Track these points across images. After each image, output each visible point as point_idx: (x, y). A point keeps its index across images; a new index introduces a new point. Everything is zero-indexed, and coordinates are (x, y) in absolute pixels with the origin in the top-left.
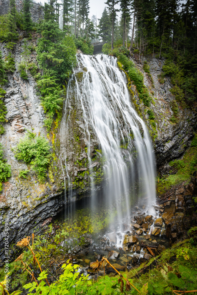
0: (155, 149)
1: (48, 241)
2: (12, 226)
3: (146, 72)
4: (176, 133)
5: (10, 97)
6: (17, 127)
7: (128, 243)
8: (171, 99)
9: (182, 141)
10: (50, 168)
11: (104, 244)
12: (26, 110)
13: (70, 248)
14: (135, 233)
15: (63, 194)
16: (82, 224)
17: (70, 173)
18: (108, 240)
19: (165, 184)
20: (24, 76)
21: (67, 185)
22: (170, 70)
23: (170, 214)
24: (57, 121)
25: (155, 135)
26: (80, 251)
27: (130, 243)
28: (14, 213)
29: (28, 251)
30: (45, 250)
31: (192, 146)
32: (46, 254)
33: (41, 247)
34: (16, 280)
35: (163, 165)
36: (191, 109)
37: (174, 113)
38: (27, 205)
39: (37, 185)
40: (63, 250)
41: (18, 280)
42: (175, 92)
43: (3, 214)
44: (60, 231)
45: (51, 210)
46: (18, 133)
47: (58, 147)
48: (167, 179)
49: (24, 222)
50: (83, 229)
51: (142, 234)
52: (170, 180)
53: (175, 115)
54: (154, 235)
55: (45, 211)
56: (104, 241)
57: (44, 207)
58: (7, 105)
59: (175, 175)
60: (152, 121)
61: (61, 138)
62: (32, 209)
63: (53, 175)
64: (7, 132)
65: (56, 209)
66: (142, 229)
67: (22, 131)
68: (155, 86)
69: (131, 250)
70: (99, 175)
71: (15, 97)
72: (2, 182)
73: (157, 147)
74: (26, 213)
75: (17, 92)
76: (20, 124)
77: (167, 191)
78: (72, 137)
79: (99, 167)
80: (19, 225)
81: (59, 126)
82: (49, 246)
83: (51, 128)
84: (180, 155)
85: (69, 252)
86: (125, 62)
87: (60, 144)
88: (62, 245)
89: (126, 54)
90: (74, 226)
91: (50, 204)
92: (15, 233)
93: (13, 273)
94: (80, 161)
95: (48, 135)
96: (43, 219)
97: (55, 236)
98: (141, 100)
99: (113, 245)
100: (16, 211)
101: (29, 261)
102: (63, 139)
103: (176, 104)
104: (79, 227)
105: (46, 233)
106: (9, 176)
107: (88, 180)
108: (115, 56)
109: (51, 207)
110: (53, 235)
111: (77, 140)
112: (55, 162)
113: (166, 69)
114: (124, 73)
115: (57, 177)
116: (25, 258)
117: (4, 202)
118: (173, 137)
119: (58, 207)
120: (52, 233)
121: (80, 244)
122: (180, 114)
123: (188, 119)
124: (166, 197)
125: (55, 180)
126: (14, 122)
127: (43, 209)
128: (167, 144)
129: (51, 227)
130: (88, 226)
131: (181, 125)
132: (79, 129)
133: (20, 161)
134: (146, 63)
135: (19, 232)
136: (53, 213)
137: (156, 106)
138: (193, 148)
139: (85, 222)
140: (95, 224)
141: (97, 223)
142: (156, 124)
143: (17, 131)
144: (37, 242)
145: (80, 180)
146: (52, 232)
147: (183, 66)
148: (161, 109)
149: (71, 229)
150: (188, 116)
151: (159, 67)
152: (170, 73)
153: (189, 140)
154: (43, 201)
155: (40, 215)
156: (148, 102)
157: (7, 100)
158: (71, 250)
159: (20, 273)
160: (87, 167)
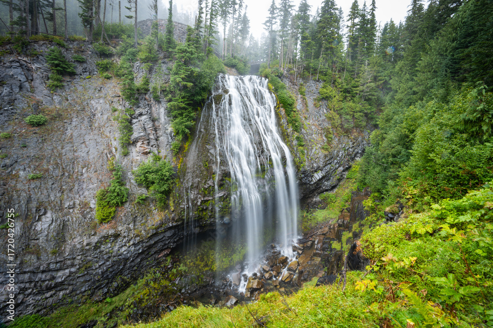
0: (300, 180)
1: (161, 275)
2: (121, 255)
3: (301, 94)
4: (328, 162)
5: (137, 118)
6: (142, 149)
7: (251, 288)
8: (327, 125)
9: (335, 172)
10: (171, 195)
11: (225, 286)
12: (154, 132)
13: (185, 287)
14: (263, 276)
15: (183, 224)
16: (206, 259)
17: (193, 201)
18: (231, 282)
19: (311, 219)
20: (156, 98)
21: (188, 214)
22: (326, 93)
23: (307, 258)
24: (187, 144)
25: (302, 163)
26: (195, 291)
27: (253, 288)
28: (124, 241)
29: (137, 286)
30: (156, 286)
31: (348, 178)
32: (156, 291)
33: (152, 282)
34: (114, 319)
35: (313, 198)
36: (349, 137)
37: (328, 140)
38: (140, 234)
39: (155, 212)
40: (176, 289)
41: (116, 319)
42: (330, 118)
43: (113, 242)
44: (178, 265)
45: (169, 240)
46: (143, 154)
47: (184, 172)
48: (314, 214)
49: (135, 252)
50: (206, 265)
51: (270, 278)
52: (317, 216)
53: (329, 143)
54: (284, 281)
55: (161, 242)
56: (225, 283)
57: (160, 237)
58: (133, 125)
59: (324, 210)
60: (301, 148)
61: (188, 162)
62: (146, 239)
63: (174, 202)
64: (131, 154)
65: (175, 240)
66: (272, 272)
67: (146, 153)
68: (309, 110)
69: (253, 297)
70: (227, 206)
71: (143, 118)
72: (116, 206)
73: (304, 177)
74: (138, 242)
75: (146, 113)
76: (145, 146)
77: (312, 228)
78: (200, 162)
79: (227, 197)
80: (129, 255)
81: (188, 150)
82: (162, 281)
83: (178, 152)
84: (333, 187)
85: (183, 291)
86: (275, 84)
87: (186, 170)
88: (177, 283)
89: (278, 76)
90: (197, 260)
91: (168, 234)
92: (123, 264)
93: (113, 310)
94: (205, 189)
95: (174, 159)
96: (159, 250)
97: (171, 271)
98: (290, 125)
99: (235, 287)
100: (126, 239)
101: (134, 297)
102: (190, 164)
103: (331, 130)
104: (202, 262)
105: (162, 265)
106: (124, 201)
107: (213, 211)
108: (266, 77)
109: (169, 238)
110: (169, 268)
111: (206, 165)
112: (177, 188)
113: (323, 93)
114: (274, 95)
115: (177, 204)
116: (131, 293)
117: (114, 228)
118: (324, 167)
119: (178, 238)
120: (169, 267)
121: (197, 283)
122: (335, 141)
123: (344, 147)
124: (309, 235)
125: (175, 208)
126: (139, 144)
127: (159, 239)
128: (315, 175)
129: (169, 259)
130: (212, 262)
131: (335, 154)
132: (209, 155)
133: (140, 185)
134: (302, 85)
135: (129, 262)
136: (172, 244)
137: (308, 131)
138: (348, 180)
139: (210, 256)
140: (221, 260)
141: (224, 259)
142: (306, 152)
143: (142, 153)
144: (149, 275)
145: (203, 210)
146: (169, 265)
147: (342, 90)
148: (313, 136)
149: (191, 264)
150: (344, 145)
151: (316, 90)
152: (327, 97)
153: (344, 171)
154: (159, 230)
155: (156, 245)
156: (297, 127)
157: (134, 121)
158: (185, 289)
159: (122, 310)
160: (212, 196)
